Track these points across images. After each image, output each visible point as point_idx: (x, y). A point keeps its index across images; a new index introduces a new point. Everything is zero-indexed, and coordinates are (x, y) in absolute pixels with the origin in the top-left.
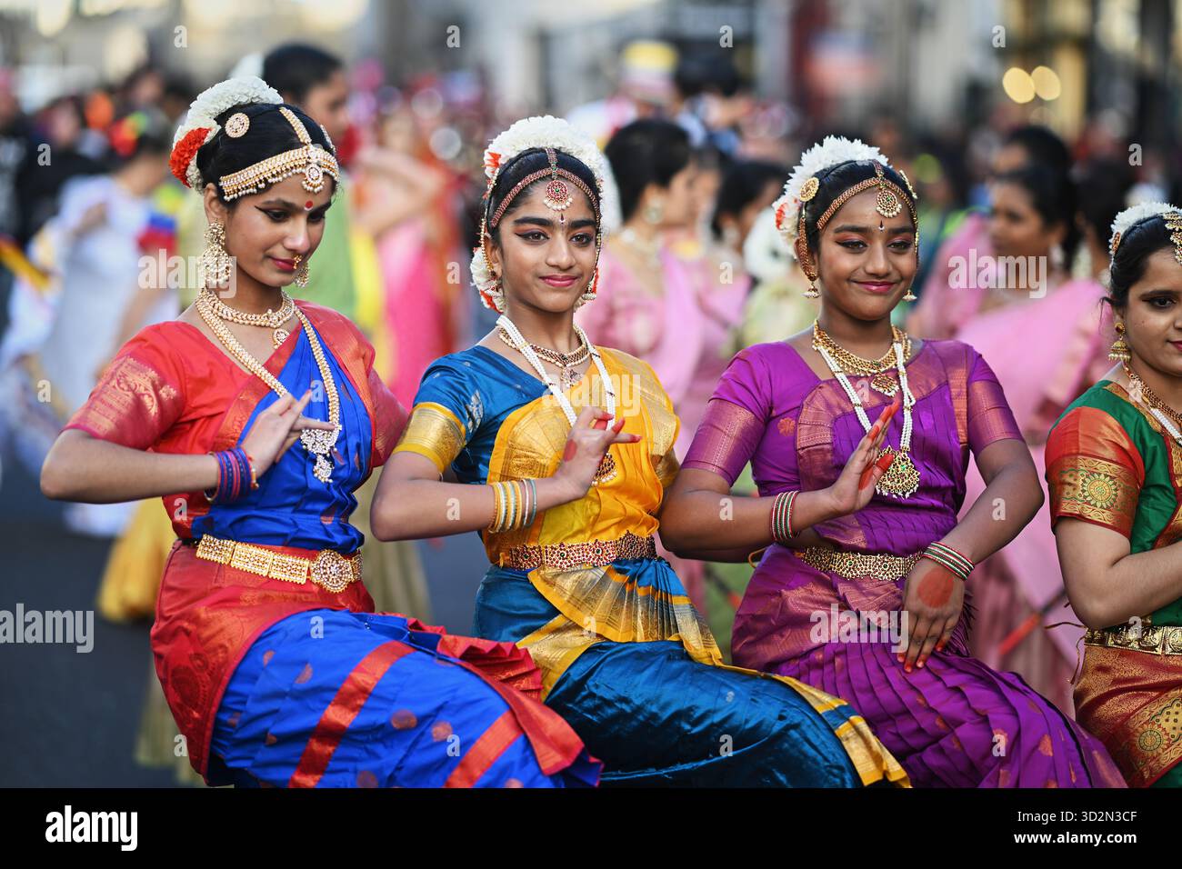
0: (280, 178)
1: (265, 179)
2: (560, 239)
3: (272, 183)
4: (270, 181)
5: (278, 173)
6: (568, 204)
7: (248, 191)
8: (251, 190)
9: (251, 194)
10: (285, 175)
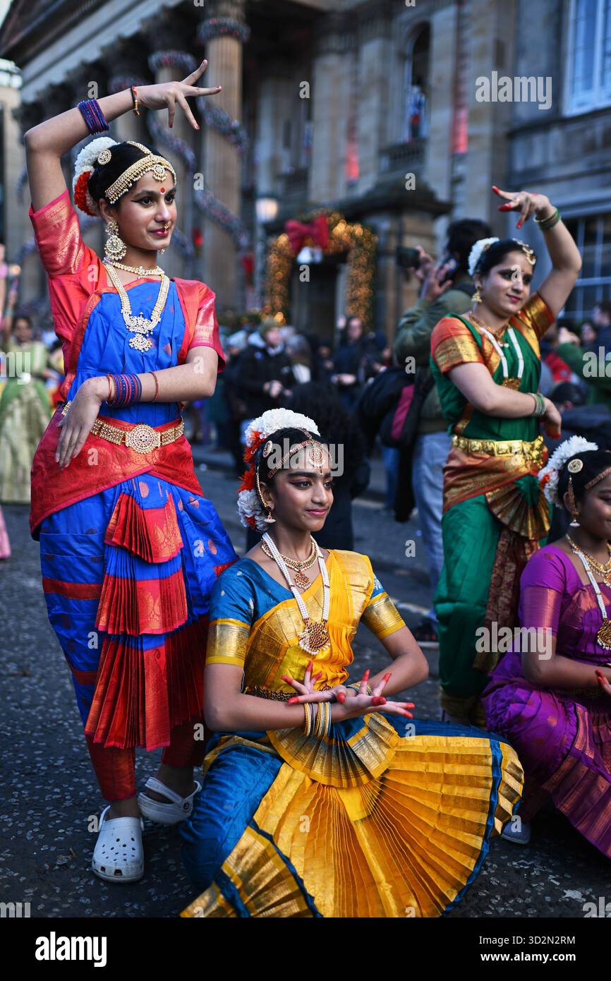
0: (140, 177)
1: (131, 180)
2: (320, 486)
4: (134, 180)
5: (137, 174)
7: (124, 192)
10: (142, 174)
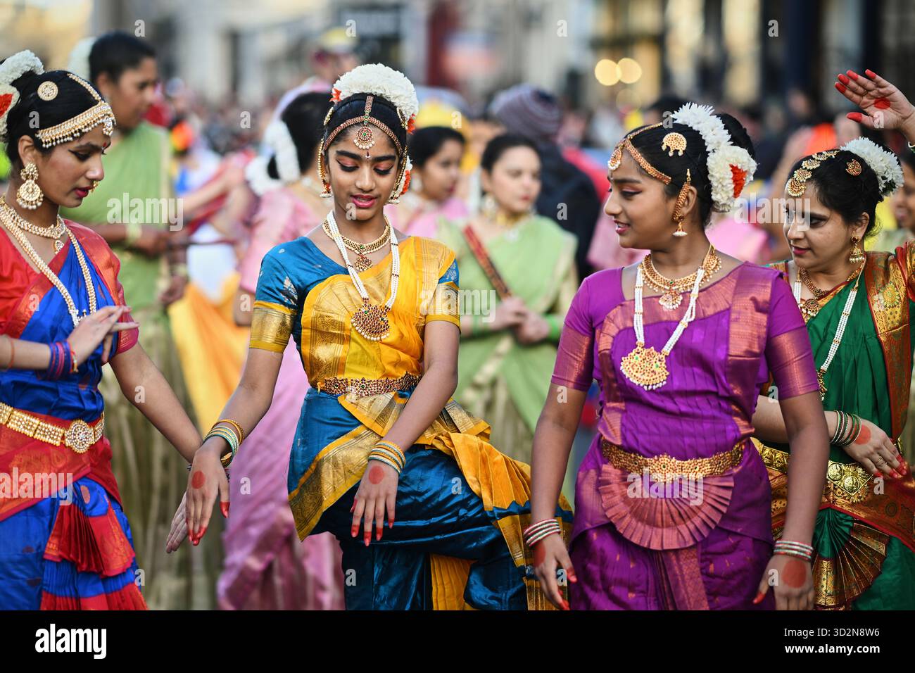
1: (79, 129)
2: (366, 170)
3: (86, 132)
5: (88, 124)
6: (371, 145)
7: (65, 140)
8: (68, 138)
9: (68, 142)
10: (93, 126)
